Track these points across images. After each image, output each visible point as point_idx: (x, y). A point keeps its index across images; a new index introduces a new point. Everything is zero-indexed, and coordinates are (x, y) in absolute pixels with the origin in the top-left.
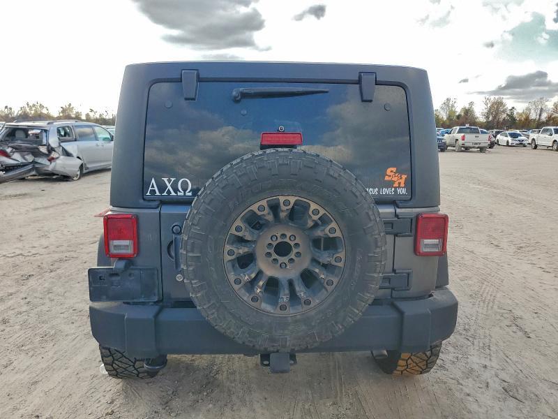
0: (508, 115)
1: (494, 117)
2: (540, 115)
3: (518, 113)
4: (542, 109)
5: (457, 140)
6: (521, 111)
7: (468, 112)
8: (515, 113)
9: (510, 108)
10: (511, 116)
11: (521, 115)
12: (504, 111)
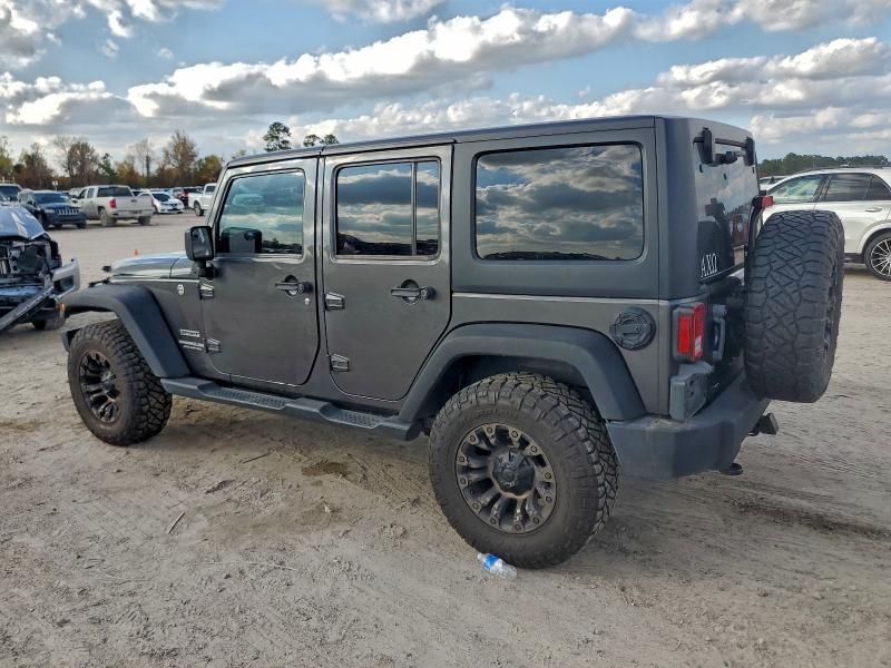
0: (100, 165)
1: (82, 169)
2: (148, 167)
3: (116, 163)
4: (147, 157)
5: (100, 208)
6: (121, 161)
7: (33, 160)
8: (112, 163)
9: (102, 155)
10: (107, 167)
11: (121, 166)
12: (94, 160)
